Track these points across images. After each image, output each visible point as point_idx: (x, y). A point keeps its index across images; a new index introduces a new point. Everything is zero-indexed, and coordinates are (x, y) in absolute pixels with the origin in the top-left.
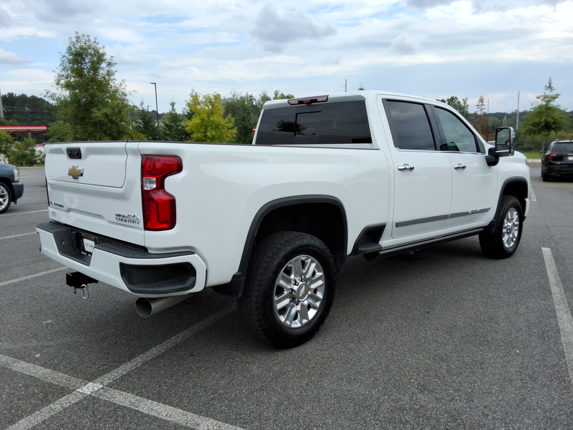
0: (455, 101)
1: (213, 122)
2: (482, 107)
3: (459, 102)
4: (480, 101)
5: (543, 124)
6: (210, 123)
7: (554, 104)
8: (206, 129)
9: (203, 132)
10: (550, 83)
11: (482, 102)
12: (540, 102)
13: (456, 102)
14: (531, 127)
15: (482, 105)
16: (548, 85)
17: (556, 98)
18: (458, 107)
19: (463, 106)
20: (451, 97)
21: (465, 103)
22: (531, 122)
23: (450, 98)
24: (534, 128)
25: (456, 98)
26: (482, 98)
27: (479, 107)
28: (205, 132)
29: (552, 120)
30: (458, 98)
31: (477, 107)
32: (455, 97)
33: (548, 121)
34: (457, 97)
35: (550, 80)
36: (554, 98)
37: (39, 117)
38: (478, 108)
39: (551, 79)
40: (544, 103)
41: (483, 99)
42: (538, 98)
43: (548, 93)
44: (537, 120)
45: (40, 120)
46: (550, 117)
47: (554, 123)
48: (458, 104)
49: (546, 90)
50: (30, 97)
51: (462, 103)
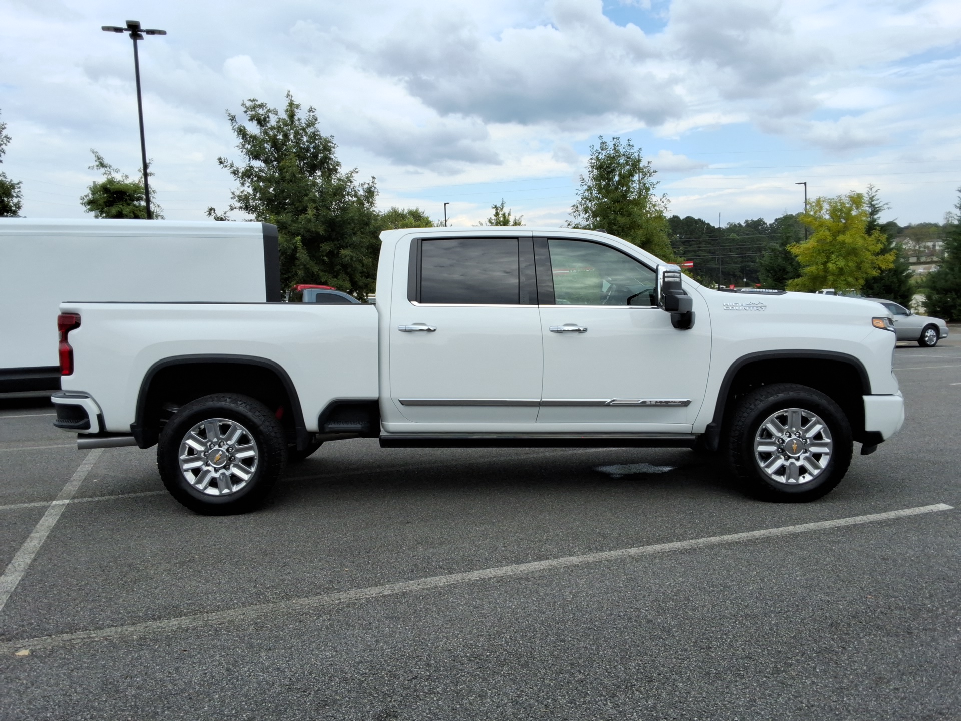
1: (843, 243)
6: (837, 247)
8: (828, 257)
9: (822, 264)
28: (825, 264)
37: (695, 247)
45: (695, 252)
50: (683, 219)
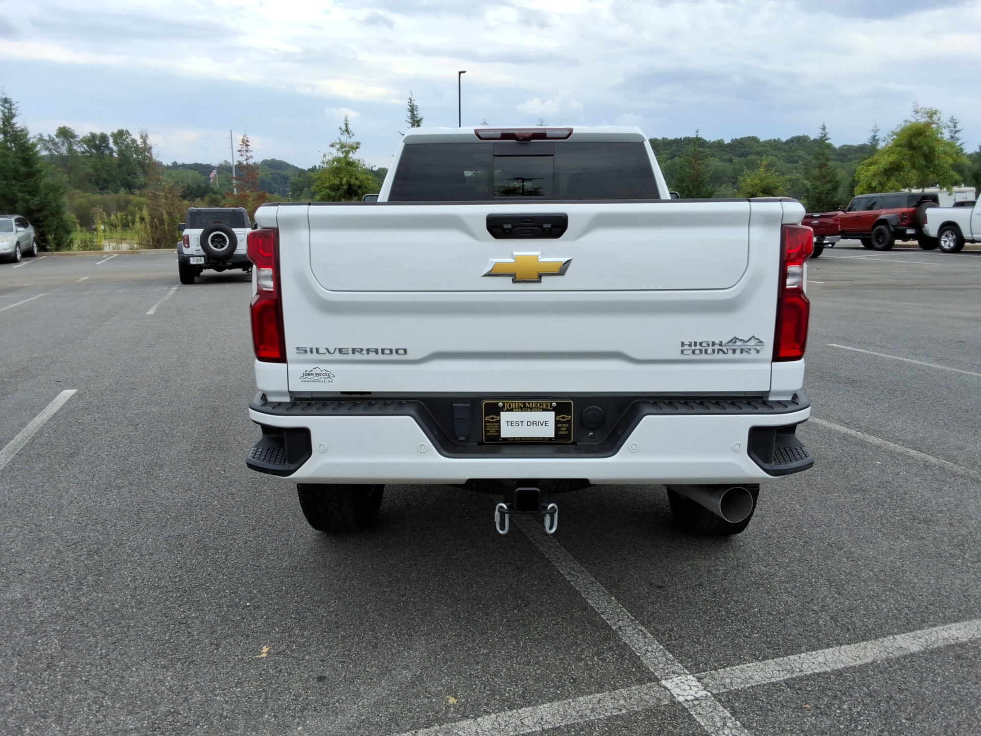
0: (127, 138)
2: (248, 154)
3: (134, 141)
4: (244, 143)
5: (345, 187)
7: (354, 156)
10: (346, 125)
11: (247, 145)
12: (336, 153)
13: (128, 140)
14: (328, 191)
15: (247, 151)
16: (344, 128)
17: (357, 148)
18: (133, 149)
19: (141, 148)
20: (119, 130)
21: (145, 142)
22: (327, 184)
23: (116, 131)
24: (333, 194)
25: (127, 132)
26: (246, 139)
27: (243, 154)
29: (358, 183)
30: (131, 133)
31: (240, 153)
32: (125, 130)
33: (352, 183)
34: (129, 130)
35: (346, 120)
36: (355, 147)
38: (241, 155)
39: (348, 119)
40: (341, 155)
41: (248, 141)
42: (332, 146)
43: (345, 139)
44: (336, 181)
46: (354, 177)
47: (359, 187)
48: (133, 143)
49: (342, 134)
51: (139, 142)
